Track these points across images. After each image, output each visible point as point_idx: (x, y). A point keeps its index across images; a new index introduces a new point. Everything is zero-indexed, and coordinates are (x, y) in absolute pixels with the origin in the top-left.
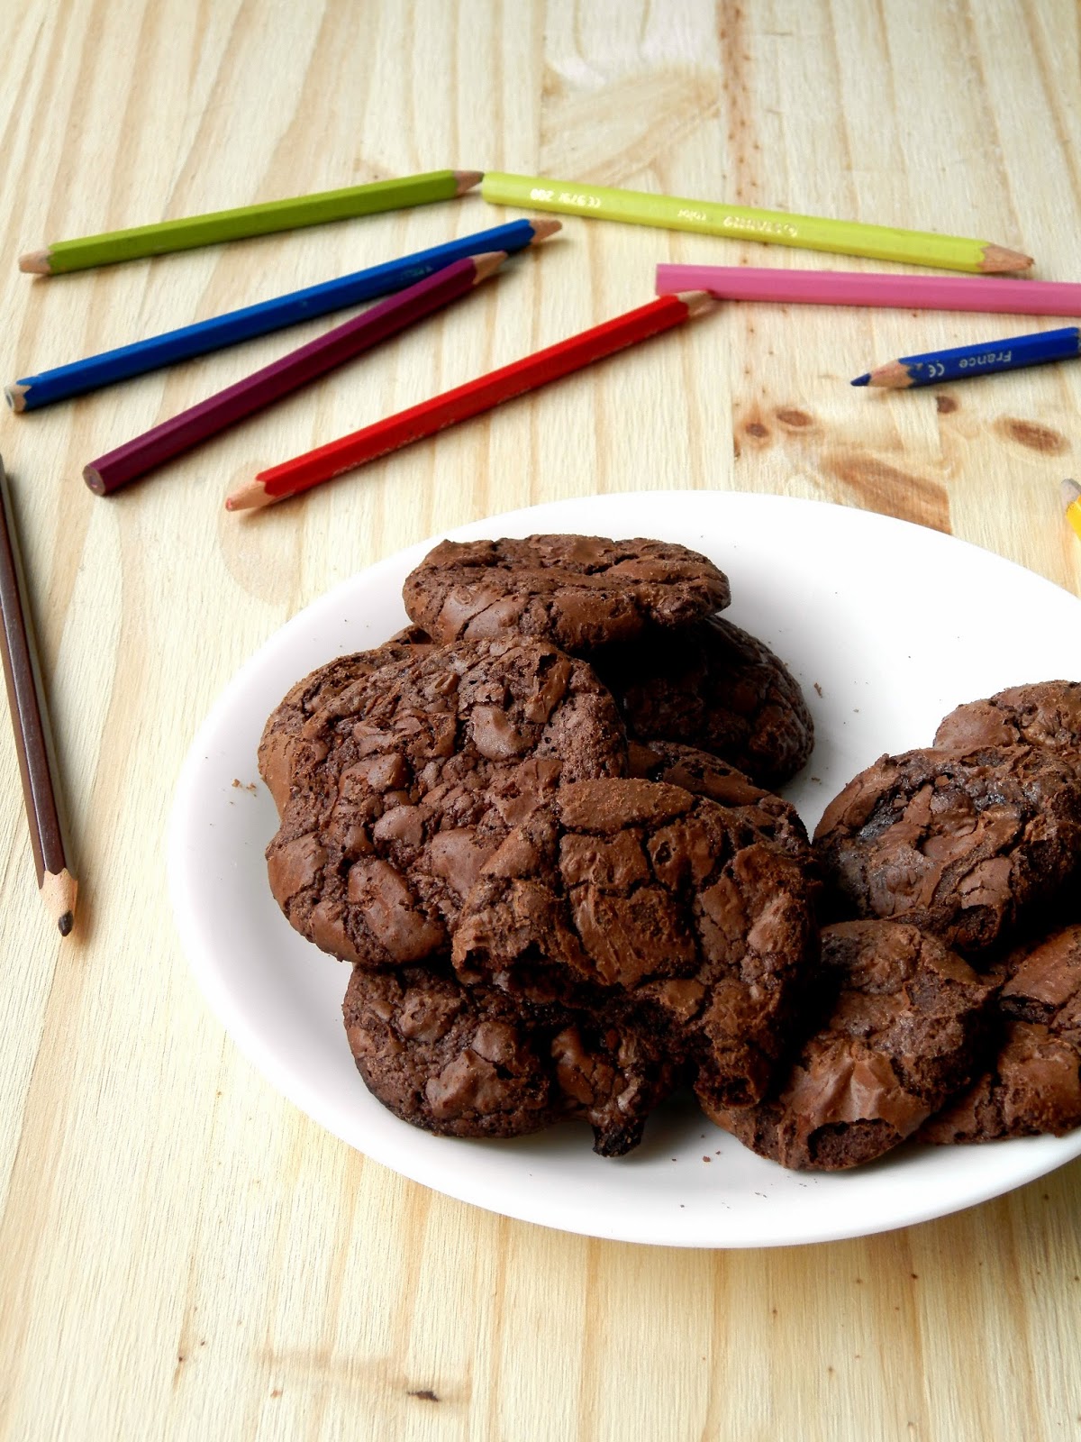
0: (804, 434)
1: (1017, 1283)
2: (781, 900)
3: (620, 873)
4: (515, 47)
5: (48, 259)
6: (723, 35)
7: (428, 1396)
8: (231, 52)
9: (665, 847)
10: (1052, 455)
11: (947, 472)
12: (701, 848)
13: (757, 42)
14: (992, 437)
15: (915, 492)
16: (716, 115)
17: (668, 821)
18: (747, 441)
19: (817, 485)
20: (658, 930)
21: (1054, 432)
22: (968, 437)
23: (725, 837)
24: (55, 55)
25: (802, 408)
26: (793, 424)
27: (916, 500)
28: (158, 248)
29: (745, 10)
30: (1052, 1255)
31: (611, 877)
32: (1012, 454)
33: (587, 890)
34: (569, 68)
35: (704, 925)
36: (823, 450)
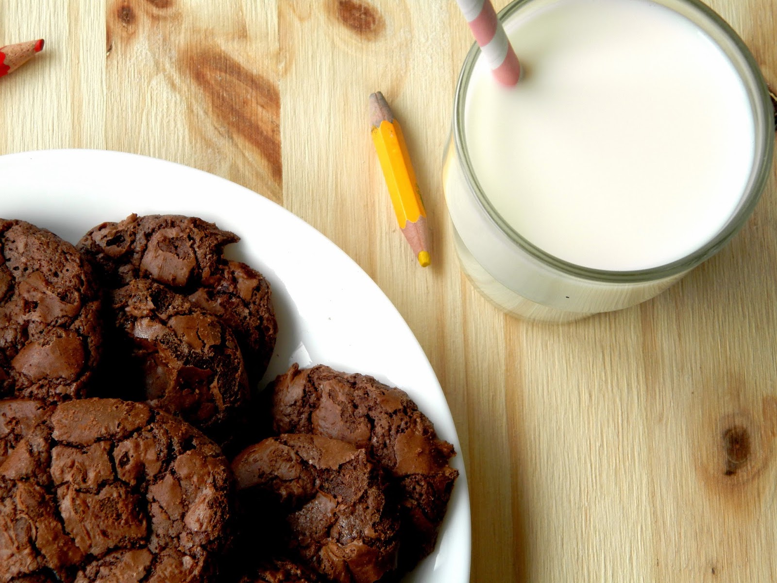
2: (208, 492)
3: (91, 475)
9: (126, 455)
11: (280, 67)
12: (151, 455)
17: (127, 436)
18: (118, 30)
19: (173, 86)
20: (119, 516)
23: (169, 446)
31: (84, 480)
33: (68, 488)
35: (155, 509)
36: (181, 39)
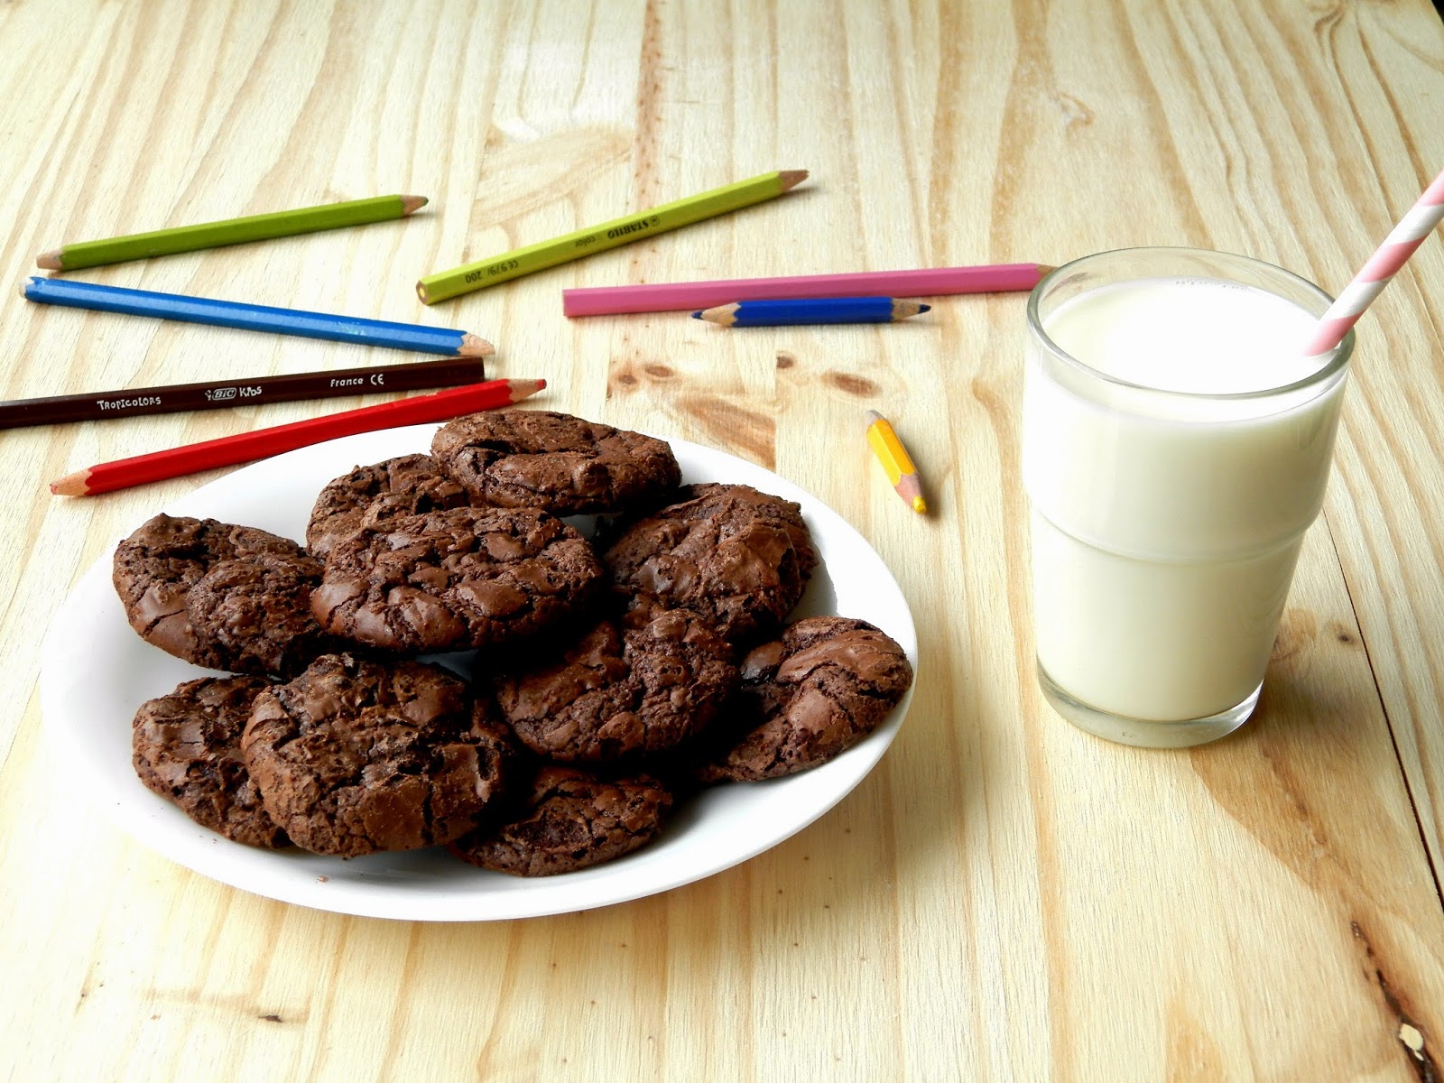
0: (665, 382)
1: (749, 947)
4: (468, 111)
5: (61, 257)
6: (642, 103)
7: (275, 1018)
8: (232, 113)
10: (865, 397)
11: (777, 409)
13: (668, 107)
14: (819, 385)
15: (750, 422)
16: (628, 159)
18: (618, 386)
19: (670, 417)
21: (870, 381)
22: (799, 384)
24: (85, 116)
25: (667, 364)
26: (658, 375)
27: (750, 427)
29: (662, 85)
30: (779, 929)
32: (833, 396)
34: (508, 124)
36: (680, 394)
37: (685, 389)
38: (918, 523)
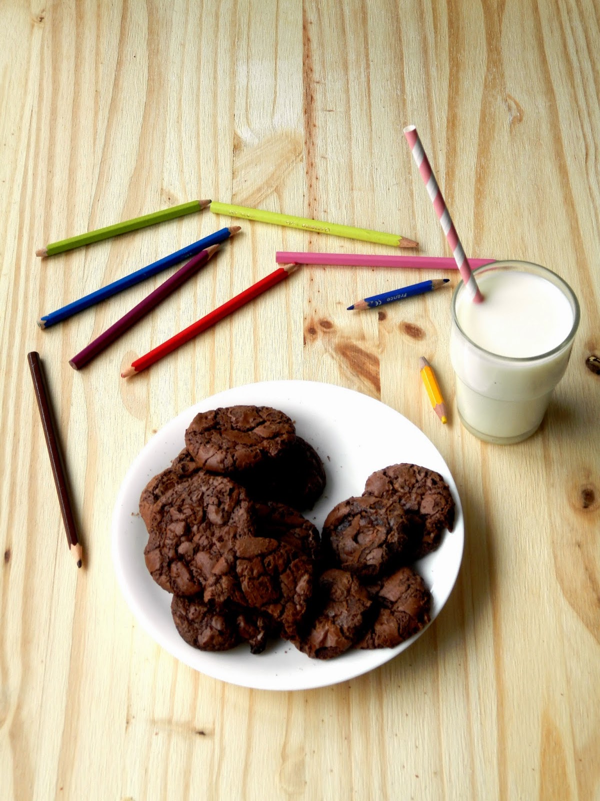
0: (329, 332)
1: (381, 688)
2: (306, 577)
3: (255, 572)
4: (223, 122)
5: (47, 252)
6: (305, 112)
7: (202, 733)
8: (109, 127)
9: (269, 562)
10: (418, 340)
11: (380, 350)
12: (281, 562)
13: (319, 117)
14: (397, 332)
15: (368, 360)
16: (301, 160)
17: (270, 553)
18: (308, 336)
19: (333, 357)
20: (268, 589)
21: (420, 329)
22: (389, 332)
23: (288, 557)
24: (39, 129)
25: (329, 320)
26: (326, 328)
27: (368, 364)
28: (88, 242)
29: (315, 98)
30: (392, 679)
31: (252, 573)
32: (404, 340)
33: (245, 578)
34: (245, 134)
35: (282, 585)
36: (336, 340)
37: (338, 337)
38: (444, 429)
